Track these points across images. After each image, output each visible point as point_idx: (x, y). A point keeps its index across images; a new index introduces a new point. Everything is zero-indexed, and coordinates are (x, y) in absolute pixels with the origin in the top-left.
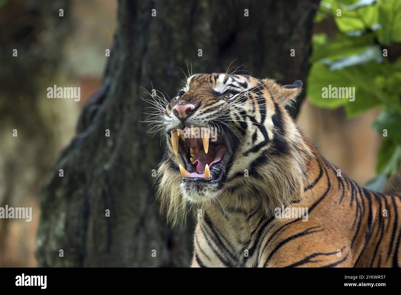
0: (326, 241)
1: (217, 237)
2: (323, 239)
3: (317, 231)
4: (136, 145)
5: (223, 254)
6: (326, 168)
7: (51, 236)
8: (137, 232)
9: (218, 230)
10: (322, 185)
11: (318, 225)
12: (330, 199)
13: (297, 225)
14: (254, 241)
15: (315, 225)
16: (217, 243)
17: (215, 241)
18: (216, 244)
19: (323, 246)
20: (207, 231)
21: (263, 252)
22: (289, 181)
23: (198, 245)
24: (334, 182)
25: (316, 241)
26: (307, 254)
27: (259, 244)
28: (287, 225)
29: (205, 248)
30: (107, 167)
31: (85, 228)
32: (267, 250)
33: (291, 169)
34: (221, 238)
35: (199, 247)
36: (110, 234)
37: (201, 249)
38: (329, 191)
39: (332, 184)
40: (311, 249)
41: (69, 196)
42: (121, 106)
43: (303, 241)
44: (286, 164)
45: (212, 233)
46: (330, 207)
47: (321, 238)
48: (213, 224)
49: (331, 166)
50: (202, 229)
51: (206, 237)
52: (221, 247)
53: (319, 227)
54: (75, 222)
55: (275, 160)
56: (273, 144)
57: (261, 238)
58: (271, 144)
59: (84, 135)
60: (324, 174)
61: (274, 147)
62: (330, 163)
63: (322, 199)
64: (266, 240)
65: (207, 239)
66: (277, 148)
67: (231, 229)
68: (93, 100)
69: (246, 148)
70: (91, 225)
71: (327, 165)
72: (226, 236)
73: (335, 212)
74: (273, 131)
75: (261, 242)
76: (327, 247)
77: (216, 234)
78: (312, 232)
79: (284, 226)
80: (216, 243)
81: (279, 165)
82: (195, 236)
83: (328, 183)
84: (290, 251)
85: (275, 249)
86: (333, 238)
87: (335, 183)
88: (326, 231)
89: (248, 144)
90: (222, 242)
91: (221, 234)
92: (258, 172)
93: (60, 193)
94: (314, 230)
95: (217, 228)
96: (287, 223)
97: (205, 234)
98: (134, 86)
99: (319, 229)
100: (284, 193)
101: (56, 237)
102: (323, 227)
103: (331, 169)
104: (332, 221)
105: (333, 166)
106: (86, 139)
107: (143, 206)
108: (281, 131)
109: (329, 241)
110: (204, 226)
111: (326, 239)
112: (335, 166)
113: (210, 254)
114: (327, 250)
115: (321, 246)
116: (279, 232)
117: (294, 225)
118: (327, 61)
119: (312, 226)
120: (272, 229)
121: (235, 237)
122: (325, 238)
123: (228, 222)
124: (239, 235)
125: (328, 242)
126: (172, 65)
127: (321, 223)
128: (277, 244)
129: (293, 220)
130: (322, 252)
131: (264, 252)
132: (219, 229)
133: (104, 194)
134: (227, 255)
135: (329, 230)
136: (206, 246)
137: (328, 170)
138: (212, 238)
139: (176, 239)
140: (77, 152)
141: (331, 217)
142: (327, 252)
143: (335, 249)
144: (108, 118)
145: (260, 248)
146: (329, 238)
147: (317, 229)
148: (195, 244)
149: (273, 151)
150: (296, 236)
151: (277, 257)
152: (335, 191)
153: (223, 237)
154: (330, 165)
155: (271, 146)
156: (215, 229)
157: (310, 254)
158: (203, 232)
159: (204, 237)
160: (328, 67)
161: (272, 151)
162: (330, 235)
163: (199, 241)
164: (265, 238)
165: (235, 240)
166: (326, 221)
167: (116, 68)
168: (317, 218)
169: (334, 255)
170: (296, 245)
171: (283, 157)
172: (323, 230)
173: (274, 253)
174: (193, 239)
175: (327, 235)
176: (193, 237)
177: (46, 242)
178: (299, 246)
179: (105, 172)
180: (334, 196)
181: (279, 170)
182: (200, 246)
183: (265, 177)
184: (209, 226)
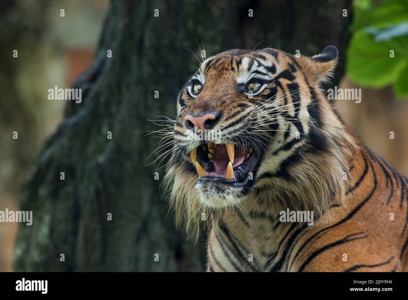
0: (369, 250)
1: (235, 247)
2: (366, 248)
3: (359, 238)
4: (137, 132)
5: (243, 268)
6: (372, 161)
7: (33, 244)
8: (138, 239)
9: (237, 239)
10: (368, 183)
11: (361, 231)
12: (376, 199)
13: (335, 232)
14: (282, 251)
15: (357, 231)
16: (236, 254)
17: (233, 252)
18: (234, 255)
19: (366, 257)
20: (223, 239)
21: (292, 263)
22: (328, 184)
23: (213, 256)
24: (380, 179)
25: (358, 250)
26: (346, 266)
27: (288, 255)
28: (323, 230)
29: (222, 260)
30: (101, 159)
31: (75, 234)
32: (297, 262)
33: (331, 169)
34: (240, 249)
35: (214, 258)
36: (105, 241)
37: (216, 260)
38: (376, 190)
39: (378, 181)
40: (351, 260)
41: (54, 195)
42: (119, 85)
43: (341, 250)
44: (325, 163)
45: (229, 242)
46: (376, 209)
47: (364, 246)
48: (229, 232)
49: (377, 159)
50: (217, 236)
51: (222, 246)
52: (241, 259)
53: (362, 233)
54: (62, 227)
55: (310, 159)
56: (308, 139)
57: (291, 247)
58: (307, 140)
59: (73, 120)
60: (370, 169)
61: (309, 143)
62: (375, 155)
63: (367, 200)
64: (297, 249)
65: (223, 249)
66: (313, 145)
67: (252, 238)
68: (85, 77)
69: (276, 146)
70: (81, 230)
71: (372, 158)
72: (246, 246)
73: (382, 215)
74: (309, 124)
75: (291, 252)
76: (371, 257)
77: (234, 244)
78: (353, 240)
79: (319, 232)
80: (234, 253)
81: (315, 164)
82: (209, 245)
83: (374, 180)
84: (326, 262)
85: (307, 261)
86: (379, 247)
87: (382, 179)
88: (370, 237)
89: (279, 142)
90: (242, 254)
91: (240, 243)
92: (290, 173)
93: (43, 191)
94: (355, 236)
95: (234, 237)
96: (323, 228)
97: (220, 242)
98: (134, 60)
99: (362, 236)
100: (323, 198)
101: (38, 245)
102: (366, 233)
103: (377, 163)
104: (377, 226)
105: (380, 159)
106: (76, 125)
107: (145, 207)
108: (318, 123)
109: (373, 249)
110: (220, 234)
111: (370, 248)
112: (381, 158)
113: (228, 266)
114: (371, 261)
115: (364, 256)
116: (312, 240)
117: (331, 232)
118: (372, 30)
119: (353, 232)
120: (304, 236)
121: (257, 248)
122: (368, 247)
123: (250, 230)
124: (262, 246)
125: (373, 251)
126: (181, 34)
127: (365, 229)
128: (310, 254)
129: (331, 225)
130: (365, 263)
131: (294, 263)
132: (237, 237)
133: (98, 193)
134: (248, 269)
135: (373, 237)
136: (222, 257)
137: (374, 164)
138: (229, 248)
139: (186, 247)
140: (64, 141)
141: (377, 221)
142: (371, 264)
143: (381, 260)
144: (103, 99)
145: (289, 259)
146: (374, 246)
147: (359, 236)
148: (209, 254)
149: (309, 148)
150: (333, 245)
151: (310, 269)
152: (382, 190)
153: (243, 247)
154: (375, 157)
155: (306, 141)
156: (232, 238)
157: (351, 266)
158: (218, 240)
159: (219, 246)
160: (372, 37)
161: (307, 148)
162: (375, 243)
163: (214, 250)
164: (296, 247)
165: (257, 251)
166: (371, 227)
167: (113, 38)
168: (359, 223)
169: (379, 267)
170: (333, 256)
171: (320, 155)
172: (366, 237)
173: (306, 265)
174: (207, 248)
175: (371, 243)
176: (207, 245)
177: (26, 252)
178: (337, 256)
179: (99, 166)
180: (381, 196)
181: (316, 171)
182: (216, 257)
183: (299, 179)
184: (225, 234)
